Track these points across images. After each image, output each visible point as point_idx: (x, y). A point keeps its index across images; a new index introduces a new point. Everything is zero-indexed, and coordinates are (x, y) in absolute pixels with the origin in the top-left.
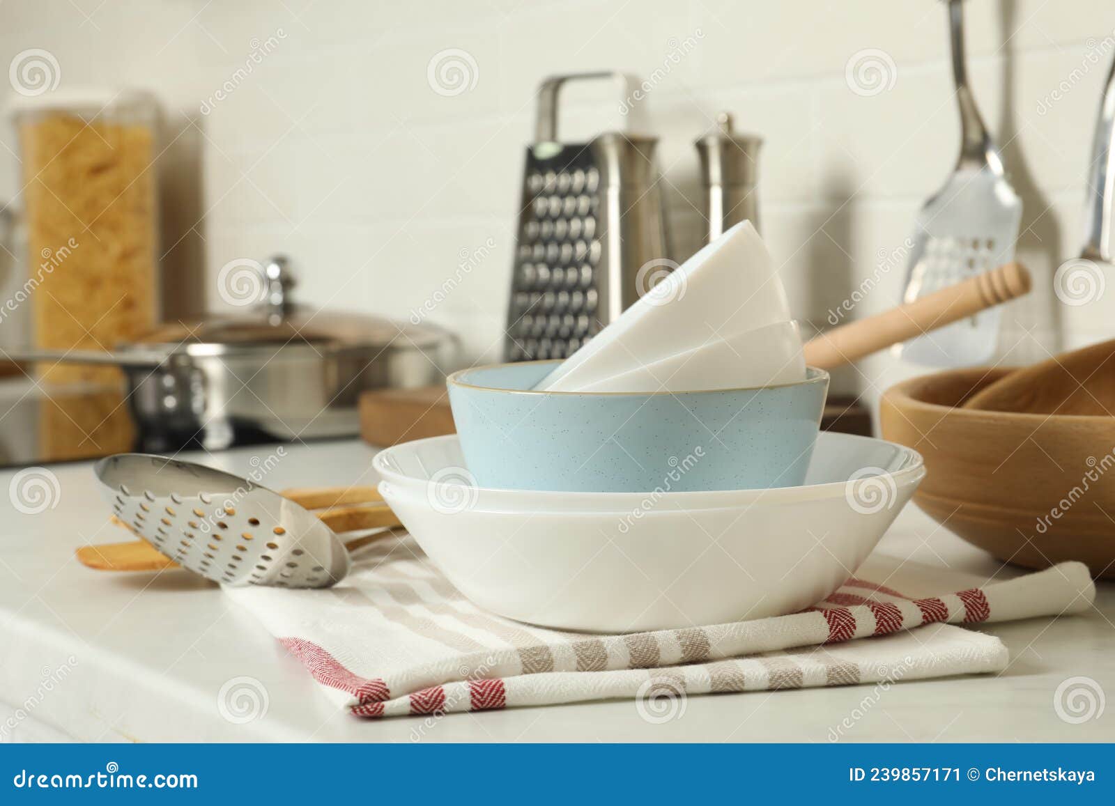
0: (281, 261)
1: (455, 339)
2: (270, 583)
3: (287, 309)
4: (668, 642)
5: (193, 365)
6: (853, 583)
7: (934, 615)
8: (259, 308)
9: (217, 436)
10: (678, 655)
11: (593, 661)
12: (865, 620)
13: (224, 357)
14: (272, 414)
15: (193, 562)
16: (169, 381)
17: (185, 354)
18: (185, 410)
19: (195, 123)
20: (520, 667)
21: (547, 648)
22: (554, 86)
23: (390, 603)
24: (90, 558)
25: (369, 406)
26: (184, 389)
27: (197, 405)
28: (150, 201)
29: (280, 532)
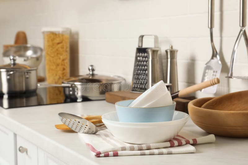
0: (92, 66)
1: (125, 80)
2: (85, 133)
3: (93, 75)
4: (144, 146)
5: (75, 86)
6: (178, 136)
7: (188, 143)
8: (87, 75)
9: (79, 100)
10: (146, 148)
11: (132, 149)
12: (176, 143)
13: (81, 85)
14: (90, 95)
15: (73, 129)
16: (71, 89)
17: (74, 84)
18: (74, 94)
19: (77, 34)
20: (121, 150)
21: (125, 147)
22: (142, 37)
23: (104, 137)
24: (57, 127)
25: (107, 95)
26: (74, 91)
27: (76, 93)
28: (68, 49)
29: (87, 126)
